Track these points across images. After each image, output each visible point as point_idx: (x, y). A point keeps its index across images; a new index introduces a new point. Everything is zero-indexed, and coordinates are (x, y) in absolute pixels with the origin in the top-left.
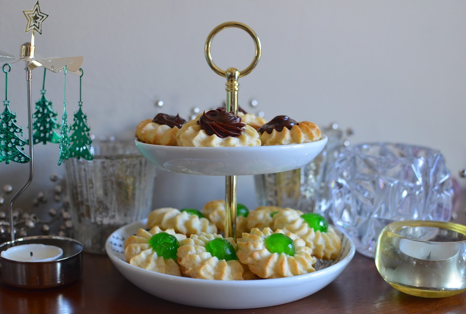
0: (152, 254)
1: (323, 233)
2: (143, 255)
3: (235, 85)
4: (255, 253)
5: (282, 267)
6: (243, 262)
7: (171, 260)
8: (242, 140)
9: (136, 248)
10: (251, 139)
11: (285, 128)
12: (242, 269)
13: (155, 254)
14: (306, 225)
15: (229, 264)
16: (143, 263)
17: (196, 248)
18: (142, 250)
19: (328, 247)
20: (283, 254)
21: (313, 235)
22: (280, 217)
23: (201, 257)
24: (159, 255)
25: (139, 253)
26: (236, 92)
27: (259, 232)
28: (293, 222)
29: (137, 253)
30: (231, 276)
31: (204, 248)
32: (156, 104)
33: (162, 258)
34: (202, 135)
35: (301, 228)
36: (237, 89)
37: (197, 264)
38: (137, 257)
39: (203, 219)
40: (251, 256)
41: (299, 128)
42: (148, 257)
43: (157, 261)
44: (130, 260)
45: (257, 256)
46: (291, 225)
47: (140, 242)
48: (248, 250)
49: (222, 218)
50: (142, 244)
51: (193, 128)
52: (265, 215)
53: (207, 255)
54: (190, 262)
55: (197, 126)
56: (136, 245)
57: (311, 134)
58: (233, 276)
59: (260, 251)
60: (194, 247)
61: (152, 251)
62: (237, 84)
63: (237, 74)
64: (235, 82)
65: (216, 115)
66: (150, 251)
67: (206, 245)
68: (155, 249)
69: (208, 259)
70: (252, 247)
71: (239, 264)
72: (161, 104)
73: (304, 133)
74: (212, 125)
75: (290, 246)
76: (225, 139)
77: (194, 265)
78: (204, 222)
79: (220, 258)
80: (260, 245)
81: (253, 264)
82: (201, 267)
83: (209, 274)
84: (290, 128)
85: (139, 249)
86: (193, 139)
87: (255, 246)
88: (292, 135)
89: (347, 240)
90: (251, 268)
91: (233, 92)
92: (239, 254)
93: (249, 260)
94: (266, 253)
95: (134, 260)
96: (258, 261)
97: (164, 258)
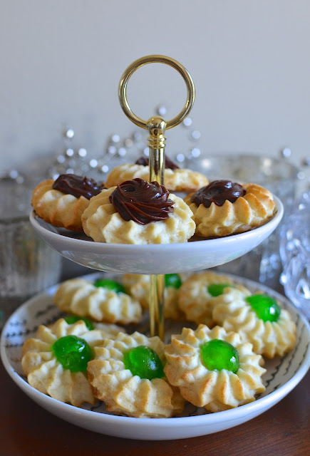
0: (56, 366)
1: (275, 323)
2: (44, 369)
3: (160, 141)
4: (188, 375)
5: (222, 394)
6: (172, 384)
7: (80, 374)
8: (170, 226)
9: (35, 357)
10: (182, 222)
11: (228, 202)
12: (171, 392)
13: (60, 367)
14: (253, 315)
15: (155, 385)
16: (44, 379)
17: (111, 363)
18: (44, 360)
19: (280, 343)
20: (225, 372)
21: (262, 329)
22: (220, 305)
23: (117, 378)
24: (65, 368)
25: (40, 366)
26: (162, 150)
27: (193, 338)
28: (237, 313)
29: (37, 364)
30: (157, 402)
31: (122, 363)
32: (65, 134)
33: (68, 372)
34: (115, 221)
35: (247, 321)
36: (163, 146)
37: (113, 388)
38: (36, 372)
39: (123, 296)
40: (183, 377)
41: (247, 202)
42: (52, 370)
43: (62, 377)
44: (28, 374)
45: (190, 377)
46: (234, 319)
47: (41, 350)
48: (179, 367)
49: (147, 292)
50: (43, 353)
51: (104, 209)
52: (201, 291)
53: (126, 373)
54: (104, 385)
55: (109, 205)
56: (36, 353)
57: (263, 209)
58: (159, 402)
59: (194, 370)
60: (108, 362)
61: (56, 362)
62: (163, 140)
63: (163, 124)
64: (161, 136)
65: (134, 190)
66: (52, 363)
67: (125, 357)
68: (59, 360)
69: (126, 381)
70: (183, 363)
71: (167, 386)
72: (70, 134)
73: (252, 208)
74: (129, 207)
75: (233, 359)
76: (146, 226)
77: (108, 389)
78: (124, 301)
79: (143, 376)
80: (195, 361)
81: (185, 387)
82: (117, 393)
83: (129, 401)
84: (233, 200)
85: (39, 359)
86: (103, 227)
87: (187, 362)
88: (236, 212)
89: (304, 326)
90: (183, 391)
91: (158, 151)
92: (167, 370)
93: (180, 383)
94: (202, 371)
95: (34, 376)
96: (192, 384)
97: (72, 372)
